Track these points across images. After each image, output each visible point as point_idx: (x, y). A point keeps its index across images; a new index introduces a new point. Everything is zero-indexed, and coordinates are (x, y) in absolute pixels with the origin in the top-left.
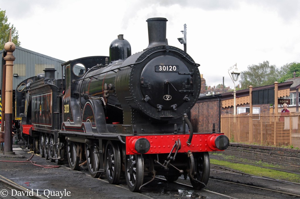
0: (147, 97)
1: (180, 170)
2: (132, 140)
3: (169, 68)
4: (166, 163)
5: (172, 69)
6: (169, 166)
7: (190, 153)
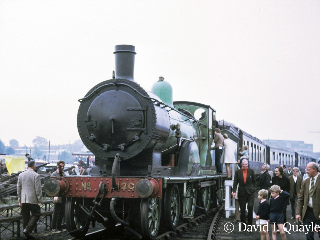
0: (92, 135)
1: (104, 218)
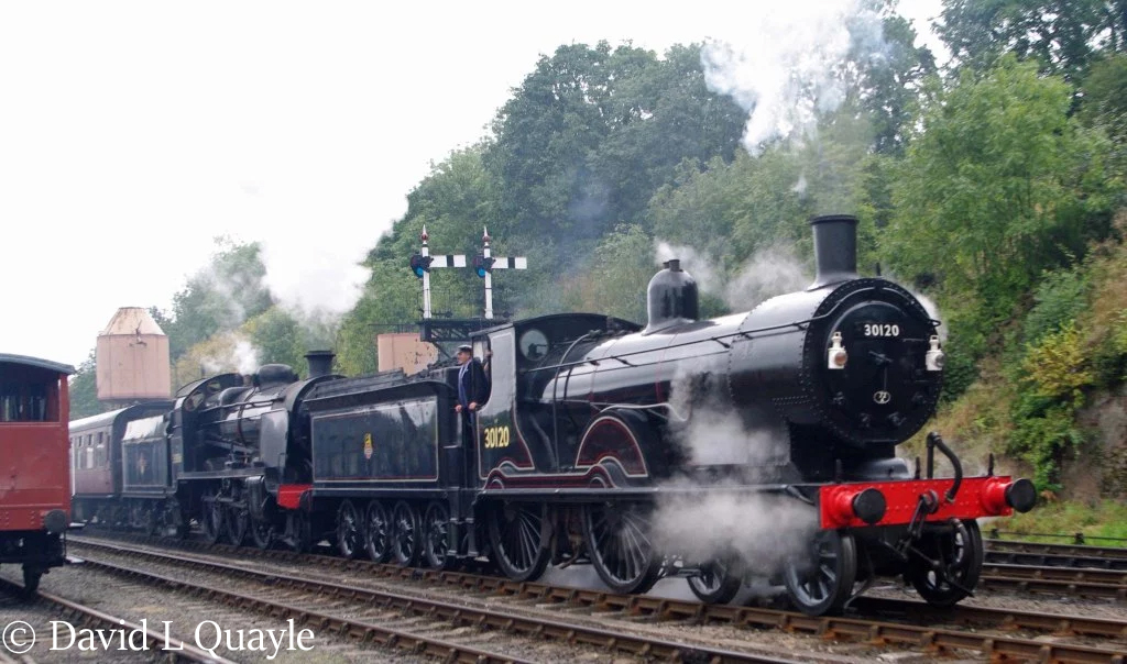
0: (840, 396)
2: (836, 495)
3: (885, 330)
4: (902, 546)
5: (891, 332)
6: (909, 553)
7: (957, 520)
